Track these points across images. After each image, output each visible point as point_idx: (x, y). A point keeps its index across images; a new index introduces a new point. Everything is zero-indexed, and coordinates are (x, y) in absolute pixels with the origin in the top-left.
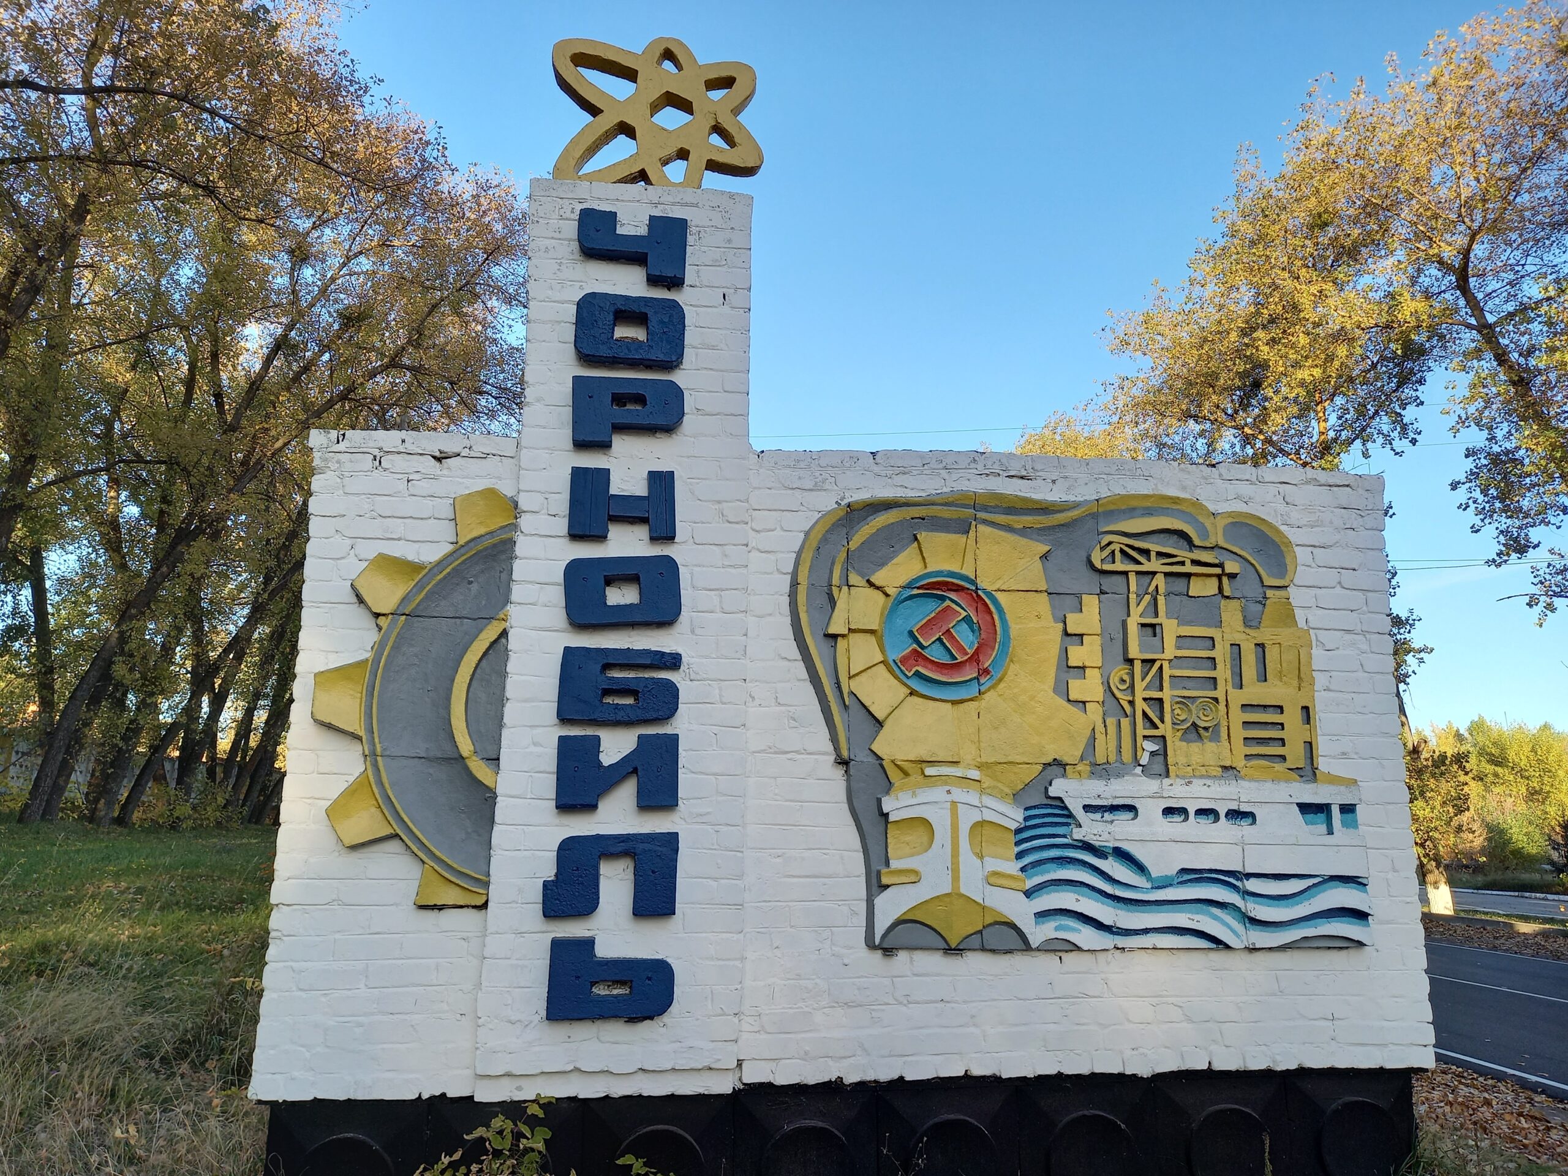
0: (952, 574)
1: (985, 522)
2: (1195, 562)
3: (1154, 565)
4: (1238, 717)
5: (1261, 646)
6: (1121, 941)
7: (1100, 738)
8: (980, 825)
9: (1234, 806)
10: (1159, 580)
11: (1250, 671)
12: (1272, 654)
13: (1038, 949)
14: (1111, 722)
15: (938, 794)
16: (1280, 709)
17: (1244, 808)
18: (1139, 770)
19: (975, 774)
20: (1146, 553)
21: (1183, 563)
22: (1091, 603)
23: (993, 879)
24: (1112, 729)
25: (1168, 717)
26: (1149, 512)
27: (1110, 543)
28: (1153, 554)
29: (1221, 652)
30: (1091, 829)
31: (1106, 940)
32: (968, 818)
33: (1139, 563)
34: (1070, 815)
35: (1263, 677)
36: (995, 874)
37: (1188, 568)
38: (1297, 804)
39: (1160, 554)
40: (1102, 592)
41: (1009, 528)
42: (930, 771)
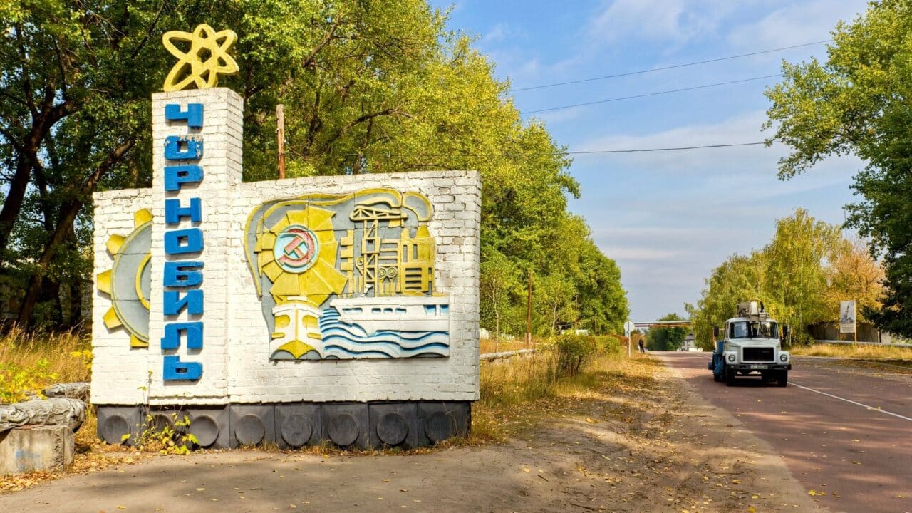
0: (298, 226)
1: (312, 205)
2: (391, 214)
3: (374, 216)
4: (404, 273)
5: (415, 245)
6: (356, 356)
7: (350, 284)
8: (306, 317)
9: (398, 307)
10: (376, 223)
11: (410, 255)
12: (419, 247)
13: (325, 360)
14: (355, 278)
15: (290, 306)
16: (420, 269)
17: (402, 307)
18: (363, 295)
19: (305, 299)
20: (371, 212)
21: (385, 215)
22: (351, 233)
23: (311, 336)
24: (355, 280)
25: (376, 275)
26: (376, 195)
27: (358, 209)
28: (374, 213)
29: (400, 249)
30: (346, 317)
31: (350, 356)
32: (302, 314)
33: (367, 216)
34: (338, 313)
35: (416, 257)
36: (310, 333)
37: (388, 217)
38: (424, 306)
39: (377, 212)
40: (356, 228)
41: (320, 206)
42: (289, 298)
